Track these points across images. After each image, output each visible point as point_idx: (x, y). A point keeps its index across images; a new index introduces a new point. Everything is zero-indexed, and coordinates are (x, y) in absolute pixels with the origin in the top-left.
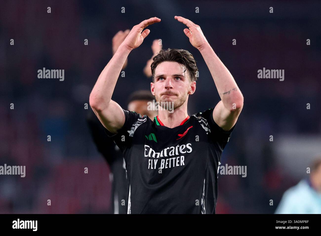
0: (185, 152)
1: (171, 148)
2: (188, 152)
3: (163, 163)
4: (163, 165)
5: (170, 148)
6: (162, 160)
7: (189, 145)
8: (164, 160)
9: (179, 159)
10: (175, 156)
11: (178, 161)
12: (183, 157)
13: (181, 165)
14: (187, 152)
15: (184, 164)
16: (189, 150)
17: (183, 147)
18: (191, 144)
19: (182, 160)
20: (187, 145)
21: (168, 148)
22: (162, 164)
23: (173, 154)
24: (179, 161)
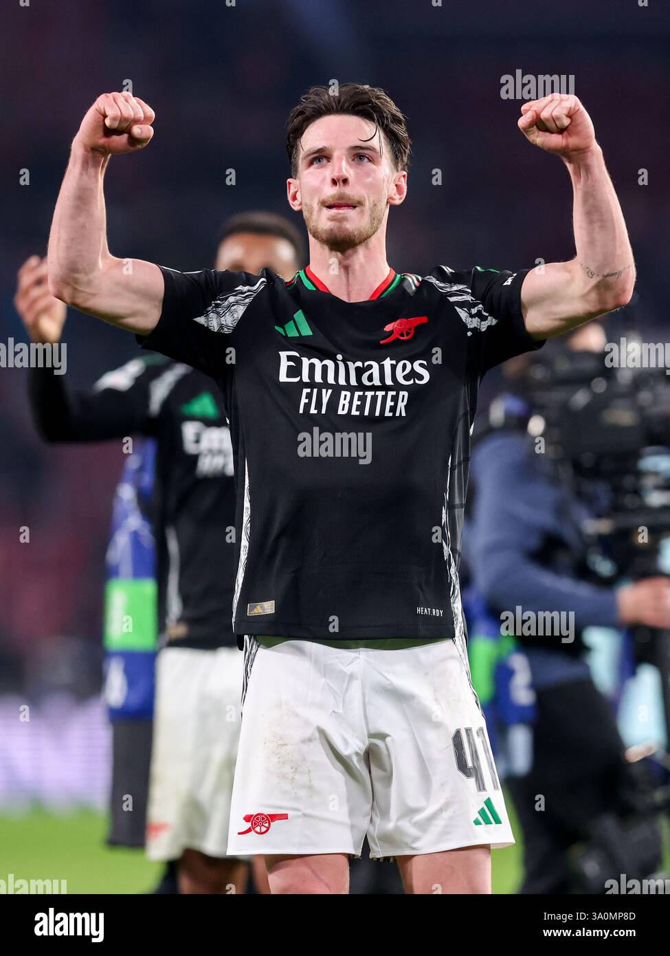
0: (412, 382)
1: (366, 364)
2: (417, 381)
3: (345, 399)
4: (344, 405)
5: (363, 365)
6: (343, 393)
7: (421, 365)
8: (348, 394)
9: (395, 399)
10: (384, 387)
11: (389, 403)
12: (406, 394)
13: (398, 414)
14: (414, 381)
15: (404, 414)
16: (421, 377)
17: (404, 367)
18: (425, 363)
19: (403, 401)
20: (416, 364)
21: (359, 364)
22: (342, 402)
23: (377, 382)
24: (392, 404)
